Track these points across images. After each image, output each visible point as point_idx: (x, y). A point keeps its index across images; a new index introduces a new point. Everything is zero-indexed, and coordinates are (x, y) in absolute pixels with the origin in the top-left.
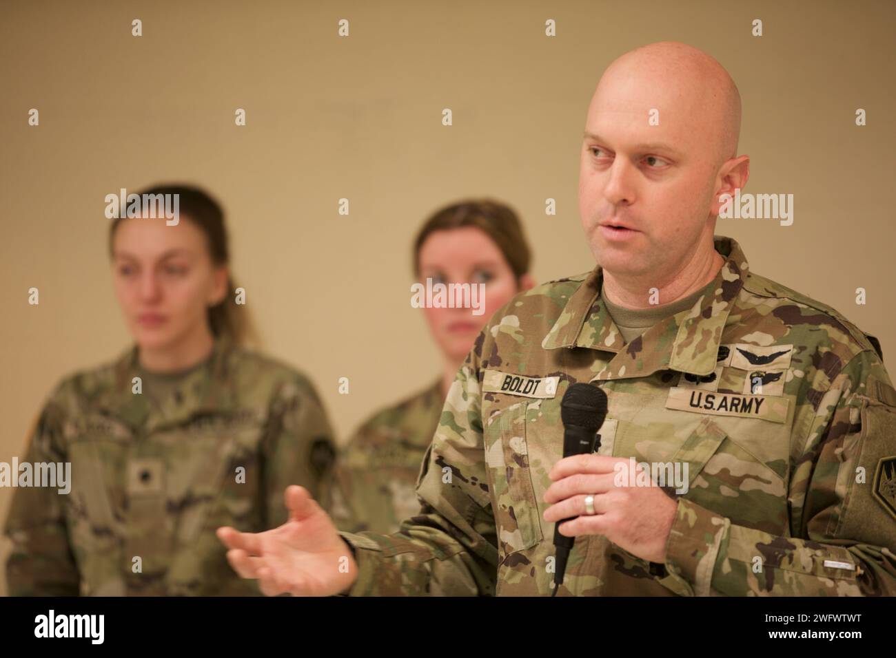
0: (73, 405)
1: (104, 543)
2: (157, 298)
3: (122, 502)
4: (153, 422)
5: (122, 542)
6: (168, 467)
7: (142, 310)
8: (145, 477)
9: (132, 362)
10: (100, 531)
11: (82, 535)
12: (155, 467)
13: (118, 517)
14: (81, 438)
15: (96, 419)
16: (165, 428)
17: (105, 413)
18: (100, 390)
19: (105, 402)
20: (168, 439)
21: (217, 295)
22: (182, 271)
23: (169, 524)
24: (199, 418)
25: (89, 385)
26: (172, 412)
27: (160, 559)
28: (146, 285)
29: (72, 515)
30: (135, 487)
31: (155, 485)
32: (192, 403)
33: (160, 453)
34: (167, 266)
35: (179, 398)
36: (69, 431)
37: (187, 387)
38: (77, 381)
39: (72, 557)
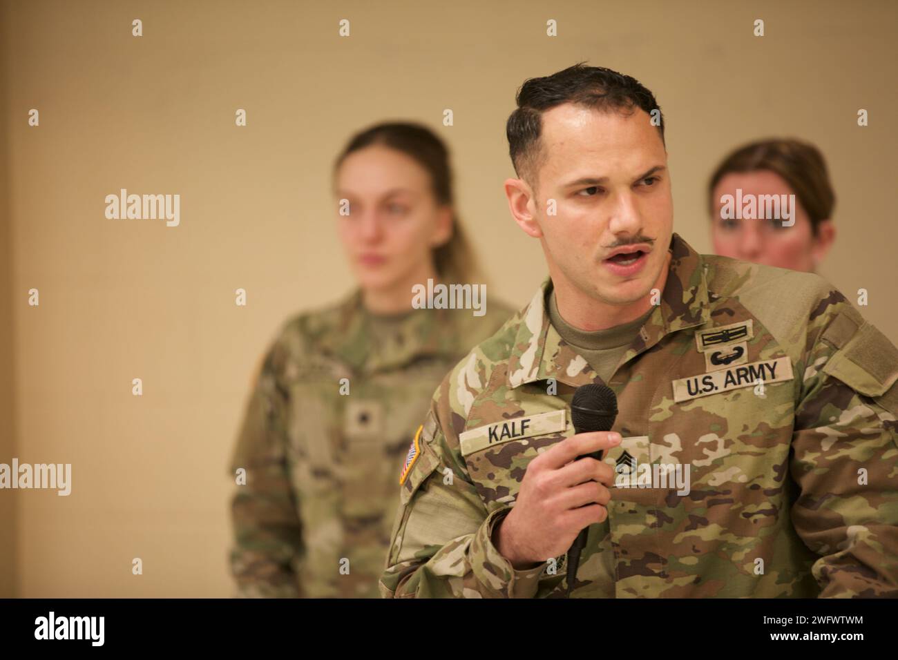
0: (296, 345)
1: (322, 484)
2: (378, 239)
3: (341, 443)
4: (374, 363)
5: (340, 485)
6: (387, 410)
7: (362, 250)
8: (364, 419)
9: (356, 303)
10: (320, 473)
11: (302, 476)
12: (373, 408)
13: (338, 460)
14: (303, 378)
15: (318, 359)
16: (385, 370)
17: (327, 353)
18: (324, 330)
19: (328, 342)
20: (388, 381)
21: (441, 235)
22: (406, 210)
23: (386, 466)
24: (419, 360)
25: (314, 325)
26: (393, 354)
27: (378, 502)
28: (367, 226)
29: (293, 456)
30: (353, 428)
31: (374, 428)
32: (412, 346)
33: (380, 395)
34: (389, 205)
35: (400, 340)
36: (292, 371)
37: (408, 329)
38: (301, 322)
39: (293, 499)
